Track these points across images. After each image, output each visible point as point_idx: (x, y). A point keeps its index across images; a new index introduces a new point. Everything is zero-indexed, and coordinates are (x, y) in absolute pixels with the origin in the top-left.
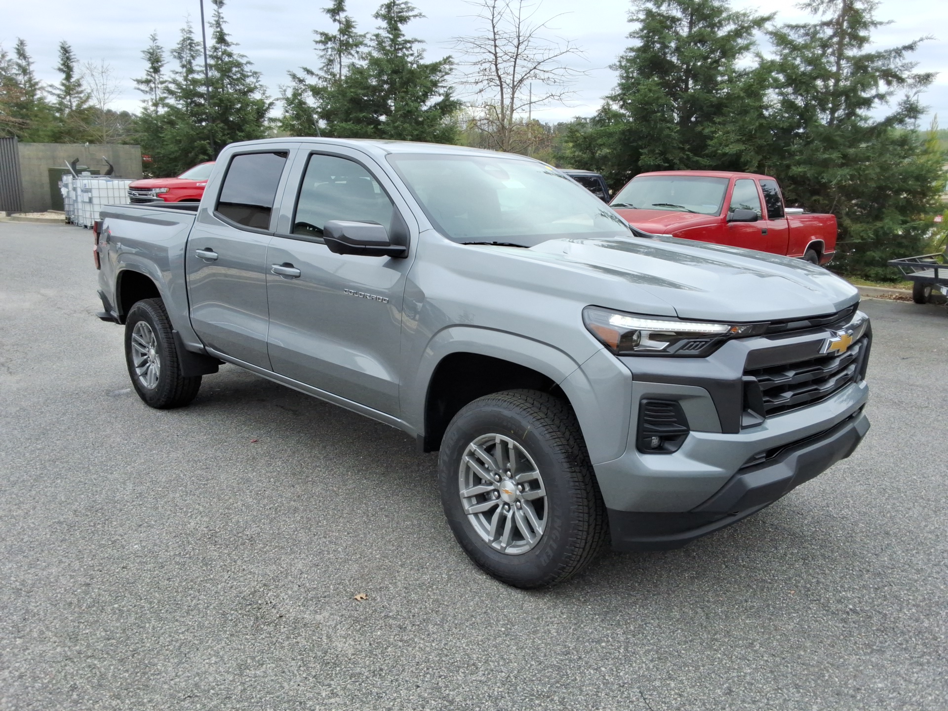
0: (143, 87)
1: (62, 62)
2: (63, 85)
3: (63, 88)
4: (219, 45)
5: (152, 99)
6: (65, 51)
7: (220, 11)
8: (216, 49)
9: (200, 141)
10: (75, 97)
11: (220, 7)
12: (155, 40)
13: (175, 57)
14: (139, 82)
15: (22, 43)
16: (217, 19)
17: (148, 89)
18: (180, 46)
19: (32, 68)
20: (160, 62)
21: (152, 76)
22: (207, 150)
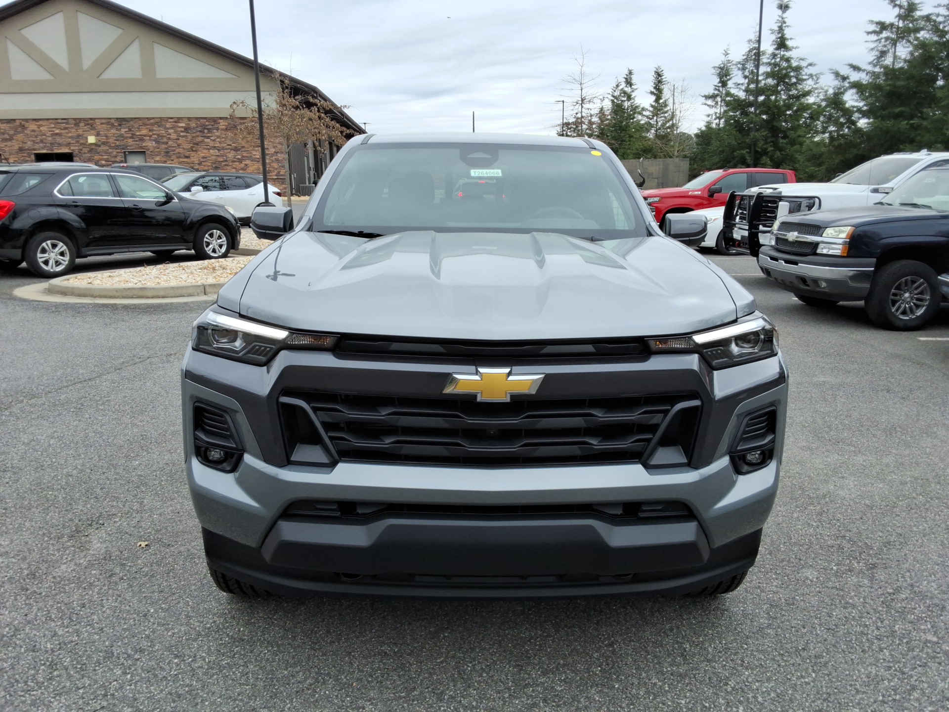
0: (710, 102)
1: (654, 86)
2: (652, 106)
3: (651, 109)
4: (777, 52)
5: (716, 113)
6: (659, 75)
7: (785, 15)
8: (774, 56)
9: (740, 150)
10: (661, 117)
11: (784, 12)
12: (727, 54)
13: (739, 69)
14: (707, 97)
15: (630, 73)
16: (780, 24)
17: (713, 104)
18: (745, 57)
19: (633, 95)
20: (729, 75)
21: (719, 90)
22: (746, 159)
